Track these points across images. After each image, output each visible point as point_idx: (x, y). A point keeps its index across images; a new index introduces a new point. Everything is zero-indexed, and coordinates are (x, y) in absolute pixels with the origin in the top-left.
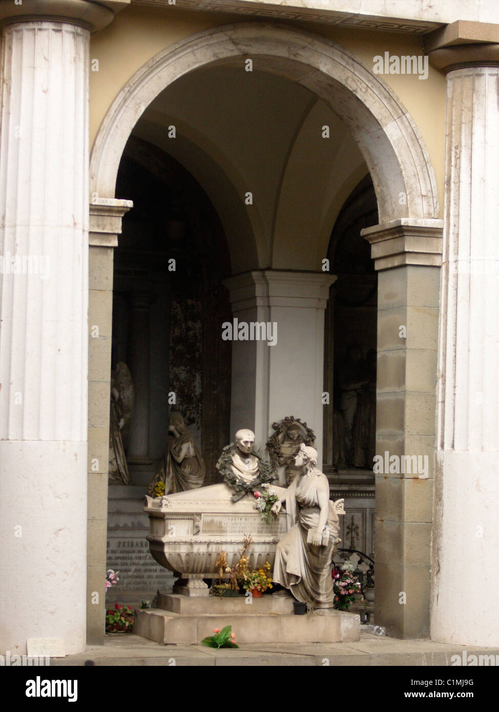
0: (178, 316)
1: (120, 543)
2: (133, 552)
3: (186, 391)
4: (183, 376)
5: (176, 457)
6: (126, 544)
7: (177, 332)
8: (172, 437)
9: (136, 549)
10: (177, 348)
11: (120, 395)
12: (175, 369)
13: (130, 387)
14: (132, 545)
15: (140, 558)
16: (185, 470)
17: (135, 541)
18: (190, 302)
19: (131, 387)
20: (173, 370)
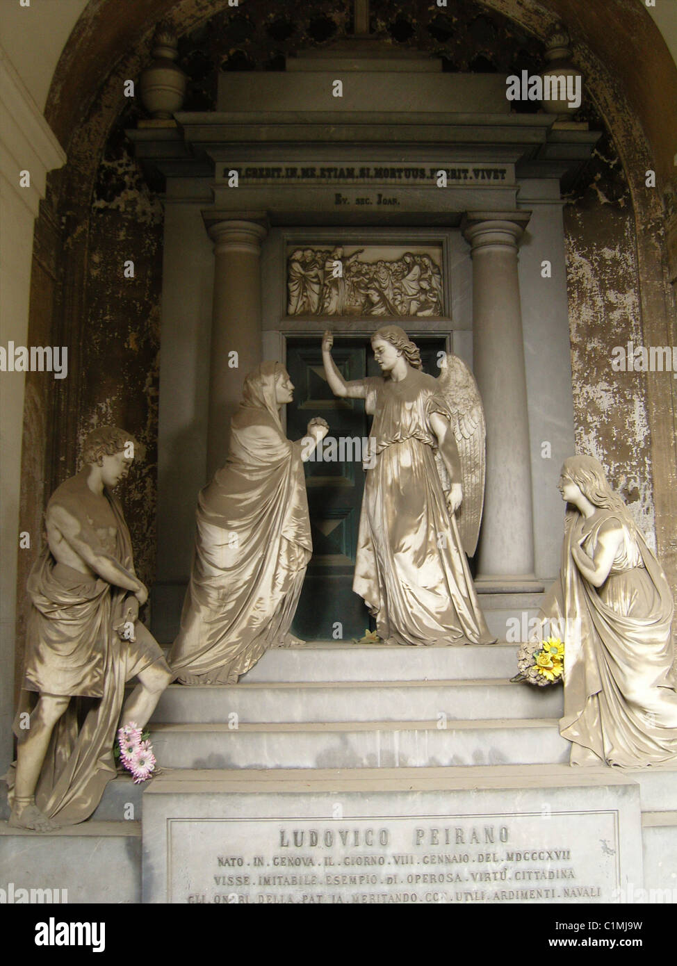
0: (586, 282)
1: (419, 833)
2: (465, 859)
3: (615, 432)
4: (606, 402)
5: (587, 572)
6: (441, 837)
7: (587, 314)
8: (576, 516)
9: (472, 849)
10: (589, 347)
11: (449, 429)
12: (588, 388)
13: (474, 411)
14: (459, 839)
15: (485, 877)
16: (616, 606)
17: (468, 825)
18: (608, 253)
19: (477, 412)
20: (584, 390)
